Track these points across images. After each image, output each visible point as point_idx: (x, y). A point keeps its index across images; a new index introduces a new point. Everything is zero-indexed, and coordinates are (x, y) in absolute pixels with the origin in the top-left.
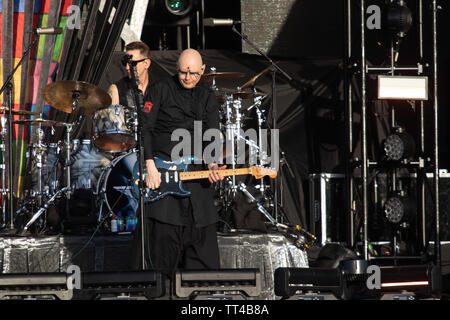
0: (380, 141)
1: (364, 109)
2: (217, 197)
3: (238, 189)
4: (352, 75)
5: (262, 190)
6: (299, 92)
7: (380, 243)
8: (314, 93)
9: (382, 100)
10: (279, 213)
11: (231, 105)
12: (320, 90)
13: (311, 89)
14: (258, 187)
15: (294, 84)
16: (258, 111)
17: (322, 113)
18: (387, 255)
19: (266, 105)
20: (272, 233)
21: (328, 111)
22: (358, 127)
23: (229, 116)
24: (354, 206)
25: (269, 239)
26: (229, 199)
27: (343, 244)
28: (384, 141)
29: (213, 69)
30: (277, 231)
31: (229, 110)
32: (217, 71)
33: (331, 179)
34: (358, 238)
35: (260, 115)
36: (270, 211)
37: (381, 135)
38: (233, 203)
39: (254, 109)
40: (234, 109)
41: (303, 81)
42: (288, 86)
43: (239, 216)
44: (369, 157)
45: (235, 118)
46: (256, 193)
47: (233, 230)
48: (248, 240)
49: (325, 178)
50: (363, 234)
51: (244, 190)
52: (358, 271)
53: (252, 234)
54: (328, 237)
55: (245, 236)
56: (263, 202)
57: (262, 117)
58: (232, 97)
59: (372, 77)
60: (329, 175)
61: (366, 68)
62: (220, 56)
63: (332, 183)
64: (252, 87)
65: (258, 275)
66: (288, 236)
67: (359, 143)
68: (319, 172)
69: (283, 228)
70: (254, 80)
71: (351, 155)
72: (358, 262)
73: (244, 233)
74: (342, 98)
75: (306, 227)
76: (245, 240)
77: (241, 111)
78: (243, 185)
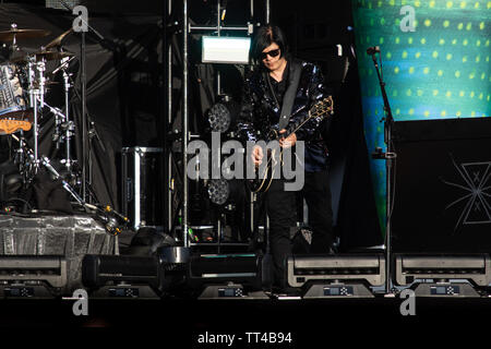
0: (204, 110)
1: (186, 73)
2: (16, 172)
3: (41, 164)
4: (172, 34)
5: (68, 165)
6: (111, 53)
7: (202, 228)
8: (129, 55)
9: (206, 64)
10: (88, 192)
11: (34, 68)
12: (136, 52)
13: (125, 50)
14: (63, 161)
15: (106, 44)
16: (65, 74)
17: (137, 78)
18: (208, 241)
19: (74, 68)
20: (79, 215)
21: (144, 75)
22: (178, 94)
23: (31, 80)
24: (172, 185)
25: (76, 221)
26: (30, 175)
27: (159, 228)
28: (208, 110)
29: (13, 26)
30: (85, 213)
31: (32, 73)
32: (17, 28)
33: (146, 153)
34: (176, 222)
35: (66, 78)
36: (77, 189)
37: (205, 105)
38: (36, 180)
39: (60, 72)
40: (37, 72)
41: (115, 41)
42: (99, 46)
43: (41, 195)
44: (191, 129)
45: (39, 82)
46: (62, 169)
47: (35, 211)
48: (51, 222)
49: (140, 152)
50: (183, 216)
51: (48, 165)
52: (178, 260)
53: (56, 215)
54: (141, 220)
55: (48, 217)
56: (69, 179)
57: (69, 82)
58: (35, 58)
59: (195, 37)
60: (144, 149)
61: (188, 27)
62: (22, 10)
63: (147, 158)
64: (58, 47)
65: (64, 263)
66: (97, 218)
67: (179, 113)
68: (133, 145)
69: (91, 209)
70: (61, 38)
71: (171, 127)
72: (178, 249)
73: (47, 214)
74: (160, 61)
75: (116, 207)
76: (48, 222)
77: (45, 75)
78: (46, 159)
